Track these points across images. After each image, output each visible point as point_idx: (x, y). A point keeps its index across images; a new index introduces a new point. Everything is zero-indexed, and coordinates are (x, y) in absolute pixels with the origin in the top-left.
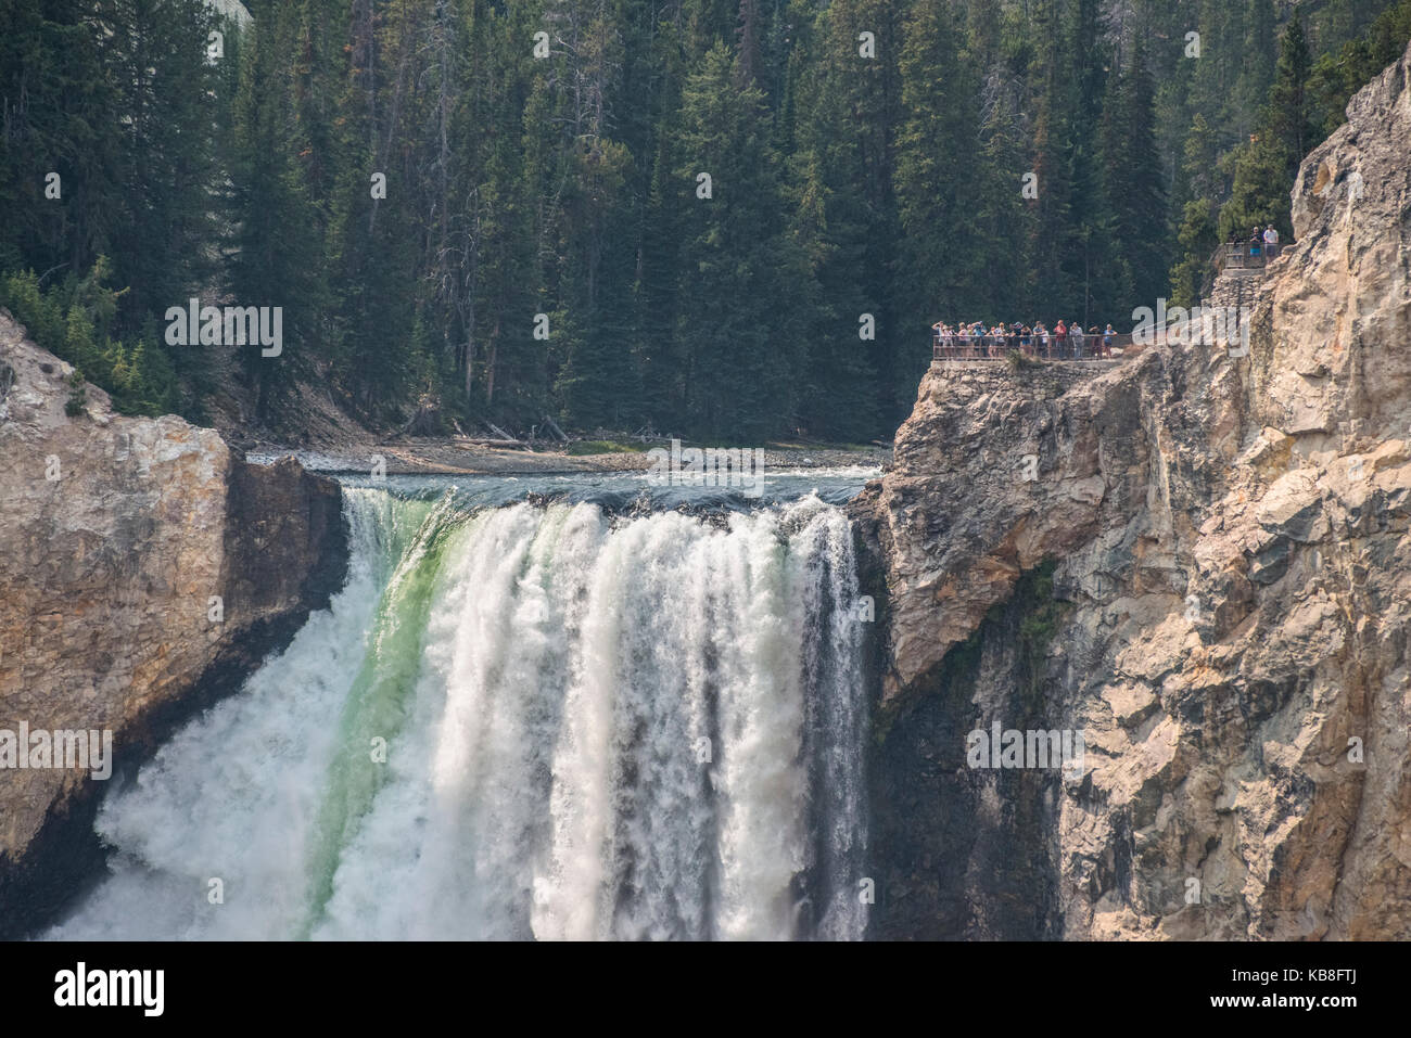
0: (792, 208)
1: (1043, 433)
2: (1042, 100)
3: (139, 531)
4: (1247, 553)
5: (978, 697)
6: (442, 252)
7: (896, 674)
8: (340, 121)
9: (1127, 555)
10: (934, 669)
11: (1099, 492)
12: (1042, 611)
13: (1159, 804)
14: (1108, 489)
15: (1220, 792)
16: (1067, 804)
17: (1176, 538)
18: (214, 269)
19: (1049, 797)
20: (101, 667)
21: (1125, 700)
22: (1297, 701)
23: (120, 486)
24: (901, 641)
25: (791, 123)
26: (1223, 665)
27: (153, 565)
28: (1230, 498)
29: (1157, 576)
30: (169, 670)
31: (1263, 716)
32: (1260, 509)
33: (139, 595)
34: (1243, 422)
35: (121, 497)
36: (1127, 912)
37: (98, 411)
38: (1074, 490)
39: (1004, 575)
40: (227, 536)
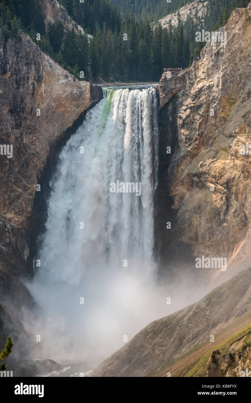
0: (150, 56)
1: (175, 80)
2: (177, 44)
3: (81, 93)
4: (196, 92)
5: (169, 108)
6: (113, 62)
7: (160, 106)
8: (102, 49)
9: (184, 92)
10: (164, 105)
11: (181, 86)
12: (175, 99)
13: (188, 118)
14: (182, 85)
15: (194, 117)
16: (178, 119)
17: (189, 90)
18: (89, 65)
19: (176, 118)
20: (78, 107)
21: (184, 108)
22: (202, 107)
23: (79, 88)
24: (161, 103)
25: (150, 47)
26: (194, 104)
27: (83, 96)
28: (195, 86)
29: (187, 94)
30: (85, 107)
31: (198, 109)
32: (198, 87)
33: (82, 100)
34: (196, 78)
35: (79, 89)
36: (185, 130)
37: (77, 80)
38: (178, 86)
39: (171, 95)
40: (90, 93)
